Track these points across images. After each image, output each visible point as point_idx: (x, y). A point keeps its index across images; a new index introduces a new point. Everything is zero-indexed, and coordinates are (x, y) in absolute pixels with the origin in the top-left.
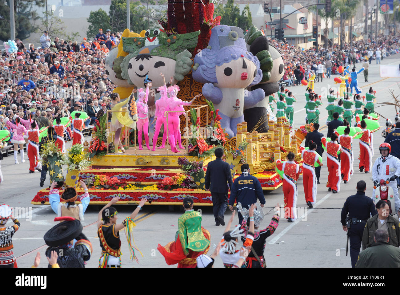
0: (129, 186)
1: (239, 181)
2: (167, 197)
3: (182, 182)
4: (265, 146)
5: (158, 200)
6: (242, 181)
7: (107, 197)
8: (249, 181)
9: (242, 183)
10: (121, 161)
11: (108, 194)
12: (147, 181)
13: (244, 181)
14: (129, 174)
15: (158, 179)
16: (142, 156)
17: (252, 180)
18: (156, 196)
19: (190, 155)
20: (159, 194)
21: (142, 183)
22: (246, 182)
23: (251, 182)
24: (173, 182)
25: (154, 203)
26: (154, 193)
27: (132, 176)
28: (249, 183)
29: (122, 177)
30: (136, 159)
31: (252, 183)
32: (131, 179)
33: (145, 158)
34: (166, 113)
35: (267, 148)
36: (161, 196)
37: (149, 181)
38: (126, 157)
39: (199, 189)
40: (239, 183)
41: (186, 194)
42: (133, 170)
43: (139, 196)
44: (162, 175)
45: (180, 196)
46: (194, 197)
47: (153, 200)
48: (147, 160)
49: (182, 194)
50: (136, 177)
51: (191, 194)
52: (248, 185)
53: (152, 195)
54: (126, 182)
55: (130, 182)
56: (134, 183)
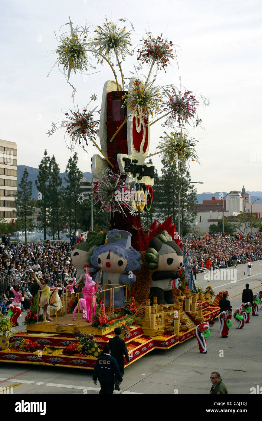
0: (45, 349)
1: (100, 361)
2: (67, 361)
3: (81, 349)
4: (169, 314)
5: (61, 363)
6: (102, 361)
7: (25, 358)
8: (108, 361)
9: (102, 363)
10: (47, 328)
11: (26, 355)
12: (59, 346)
13: (104, 361)
14: (47, 340)
15: (66, 345)
16: (60, 325)
17: (110, 361)
18: (59, 359)
19: (93, 326)
20: (61, 358)
21: (55, 347)
22: (105, 362)
23: (109, 362)
24: (75, 348)
25: (57, 365)
26: (58, 357)
27: (49, 341)
28: (108, 363)
29: (42, 342)
30: (56, 327)
31: (109, 364)
32: (48, 344)
33: (62, 327)
34: (78, 294)
35: (170, 316)
36: (62, 360)
37: (60, 346)
38: (50, 325)
39: (91, 356)
40: (100, 363)
41: (81, 359)
42: (52, 336)
43: (47, 359)
44: (70, 342)
45: (76, 361)
46: (86, 362)
47: (57, 363)
48: (64, 329)
49: (78, 359)
50: (52, 342)
51: (84, 360)
52: (106, 365)
53: (56, 359)
54: (44, 345)
55: (47, 346)
56: (49, 346)
